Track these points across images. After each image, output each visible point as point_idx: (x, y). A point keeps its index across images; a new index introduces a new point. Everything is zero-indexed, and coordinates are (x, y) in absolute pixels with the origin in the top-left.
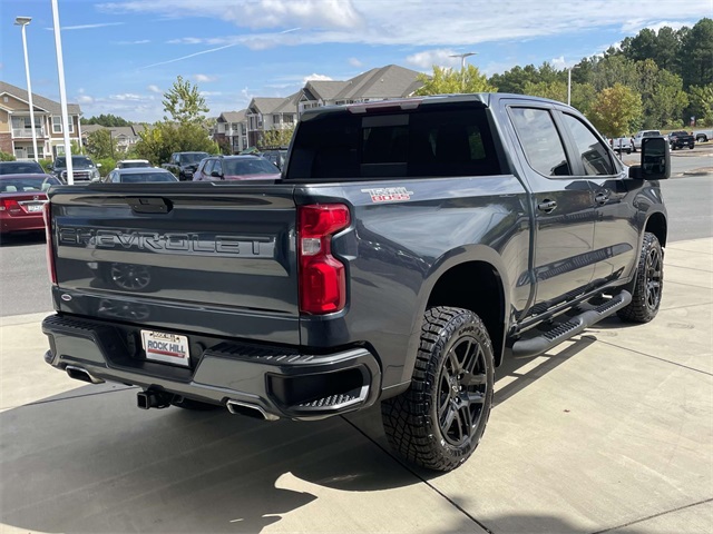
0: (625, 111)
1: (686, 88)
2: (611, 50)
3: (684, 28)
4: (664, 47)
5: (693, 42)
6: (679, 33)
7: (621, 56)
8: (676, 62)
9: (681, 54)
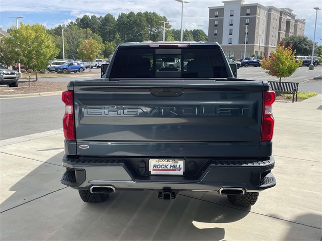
0: (95, 50)
1: (104, 42)
2: (72, 23)
3: (101, 17)
4: (94, 24)
5: (105, 23)
6: (99, 18)
7: (76, 26)
8: (99, 31)
9: (101, 28)
